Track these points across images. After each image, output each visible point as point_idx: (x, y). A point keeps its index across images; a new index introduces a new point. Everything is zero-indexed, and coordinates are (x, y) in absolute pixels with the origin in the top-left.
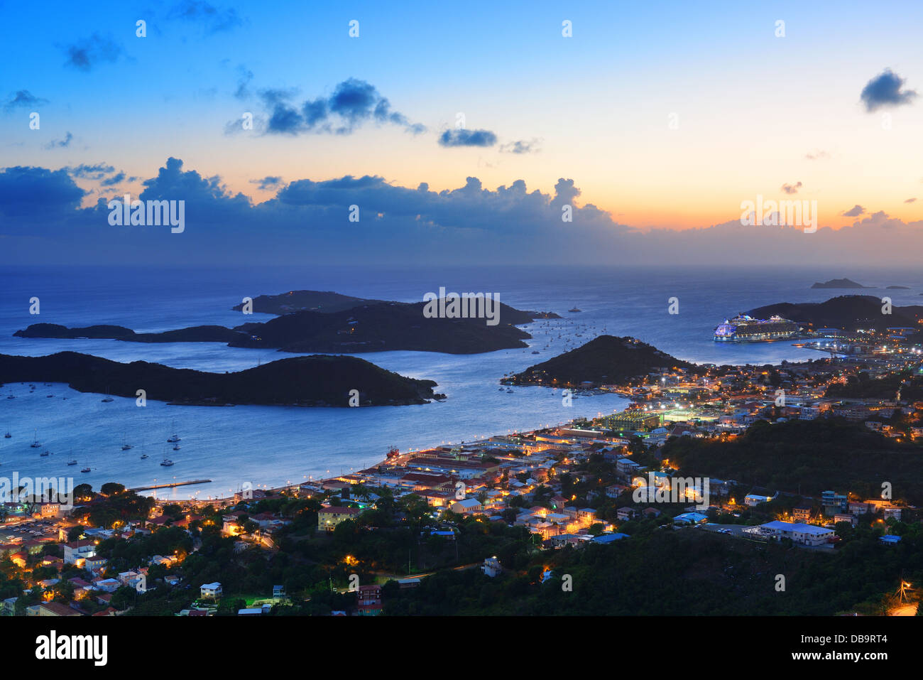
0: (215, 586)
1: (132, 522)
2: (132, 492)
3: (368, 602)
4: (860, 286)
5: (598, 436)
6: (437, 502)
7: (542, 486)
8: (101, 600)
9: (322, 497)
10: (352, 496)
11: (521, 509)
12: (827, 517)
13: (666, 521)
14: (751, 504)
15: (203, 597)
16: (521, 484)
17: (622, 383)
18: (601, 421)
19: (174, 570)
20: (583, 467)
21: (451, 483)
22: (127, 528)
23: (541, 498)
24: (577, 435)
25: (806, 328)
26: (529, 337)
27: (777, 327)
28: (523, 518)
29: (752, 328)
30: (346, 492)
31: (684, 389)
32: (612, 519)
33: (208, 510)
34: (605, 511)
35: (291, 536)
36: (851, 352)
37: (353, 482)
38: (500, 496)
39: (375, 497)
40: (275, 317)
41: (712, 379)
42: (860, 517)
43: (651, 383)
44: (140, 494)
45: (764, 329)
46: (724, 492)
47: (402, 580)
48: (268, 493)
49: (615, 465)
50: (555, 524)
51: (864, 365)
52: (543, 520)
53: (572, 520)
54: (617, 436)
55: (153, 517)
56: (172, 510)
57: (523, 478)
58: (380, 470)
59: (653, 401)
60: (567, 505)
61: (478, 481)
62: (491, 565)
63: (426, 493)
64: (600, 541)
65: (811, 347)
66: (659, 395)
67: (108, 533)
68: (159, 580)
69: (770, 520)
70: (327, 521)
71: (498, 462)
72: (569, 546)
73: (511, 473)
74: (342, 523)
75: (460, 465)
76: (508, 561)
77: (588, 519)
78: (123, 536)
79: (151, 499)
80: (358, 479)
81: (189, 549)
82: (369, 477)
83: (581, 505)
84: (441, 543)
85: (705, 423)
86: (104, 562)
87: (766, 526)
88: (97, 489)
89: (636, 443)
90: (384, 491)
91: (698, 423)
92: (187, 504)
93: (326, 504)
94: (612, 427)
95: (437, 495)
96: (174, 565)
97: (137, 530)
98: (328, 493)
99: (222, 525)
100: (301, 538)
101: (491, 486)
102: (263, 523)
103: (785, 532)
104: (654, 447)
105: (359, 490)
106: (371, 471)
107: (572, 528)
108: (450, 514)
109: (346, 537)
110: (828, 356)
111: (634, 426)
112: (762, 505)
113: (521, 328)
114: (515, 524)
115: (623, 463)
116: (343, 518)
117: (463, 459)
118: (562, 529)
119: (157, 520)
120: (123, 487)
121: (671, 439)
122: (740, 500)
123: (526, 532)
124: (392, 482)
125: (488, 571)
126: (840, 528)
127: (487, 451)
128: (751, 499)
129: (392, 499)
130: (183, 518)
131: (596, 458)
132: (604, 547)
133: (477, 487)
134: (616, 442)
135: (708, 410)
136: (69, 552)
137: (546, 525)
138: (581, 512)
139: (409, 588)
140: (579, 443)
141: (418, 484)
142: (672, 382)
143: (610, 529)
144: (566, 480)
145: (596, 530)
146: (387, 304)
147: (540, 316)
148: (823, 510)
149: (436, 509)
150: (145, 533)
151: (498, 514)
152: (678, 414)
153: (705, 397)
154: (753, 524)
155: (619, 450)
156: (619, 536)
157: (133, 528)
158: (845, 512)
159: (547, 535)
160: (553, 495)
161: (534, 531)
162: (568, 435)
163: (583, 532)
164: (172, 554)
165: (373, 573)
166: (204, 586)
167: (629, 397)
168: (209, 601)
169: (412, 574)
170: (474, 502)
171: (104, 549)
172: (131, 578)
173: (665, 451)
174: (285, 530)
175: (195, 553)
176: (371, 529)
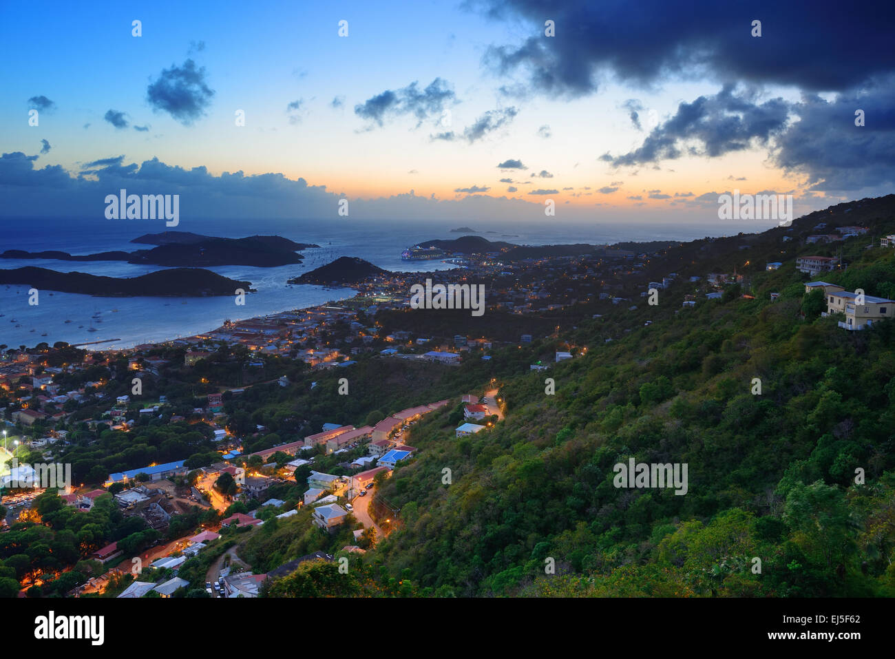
0: (125, 397)
1: (73, 362)
2: (73, 347)
3: (214, 403)
4: (473, 231)
5: (341, 311)
6: (253, 348)
7: (311, 338)
8: (57, 408)
9: (188, 346)
10: (204, 346)
11: (299, 350)
12: (457, 349)
13: (376, 353)
14: (420, 343)
15: (118, 404)
16: (299, 337)
17: (354, 282)
18: (342, 302)
19: (100, 390)
20: (333, 327)
21: (260, 337)
22: (71, 367)
23: (311, 344)
24: (329, 310)
25: (448, 253)
26: (303, 257)
27: (433, 252)
28: (300, 355)
29: (420, 253)
30: (200, 344)
31: (386, 284)
32: (348, 353)
33: (120, 354)
34: (345, 350)
35: (169, 369)
36: (468, 265)
37: (204, 338)
38: (288, 344)
39: (216, 346)
40: (156, 246)
41: (400, 279)
42: (472, 348)
43: (369, 282)
44: (78, 347)
45: (426, 253)
46: (406, 338)
47: (234, 390)
48: (155, 345)
49: (350, 326)
50: (318, 357)
51: (475, 272)
52: (312, 356)
53: (327, 355)
54: (351, 310)
55: (86, 360)
56: (98, 356)
57: (300, 333)
58: (220, 331)
59: (369, 291)
60: (325, 347)
61: (275, 336)
62: (283, 381)
63: (245, 343)
64: (343, 365)
65: (450, 262)
66: (373, 288)
67: (59, 370)
68: (91, 395)
69: (429, 351)
70: (190, 360)
71: (287, 325)
72: (326, 369)
73: (294, 331)
74: (199, 361)
75: (265, 328)
76: (292, 378)
77: (336, 354)
78: (69, 371)
79: (84, 350)
80: (208, 336)
81: (108, 377)
82: (214, 335)
83: (332, 347)
84: (254, 371)
85: (397, 302)
86: (58, 386)
87: (427, 354)
89: (361, 314)
90: (223, 343)
91: (393, 303)
92: (109, 354)
93: (189, 350)
94: (348, 304)
95: (253, 344)
96: (100, 386)
97: (77, 368)
98: (190, 345)
99: (128, 364)
100: (175, 370)
101: (283, 338)
102: (153, 362)
103: (436, 357)
104: (370, 315)
105: (208, 342)
106: (214, 332)
107: (327, 359)
108: (260, 354)
109: (200, 368)
110: (458, 267)
111: (360, 305)
112: (425, 344)
113: (298, 252)
114: (297, 358)
115: (354, 324)
116: (199, 358)
117: (267, 324)
118: (322, 360)
119: (89, 362)
120: (68, 344)
121: (379, 311)
122: (414, 341)
123: (301, 363)
124: (227, 338)
125: (282, 384)
126: (463, 354)
127: (281, 320)
128: (420, 341)
129: (227, 347)
130: (105, 360)
131: (341, 322)
132: (344, 369)
133: (275, 339)
134: (350, 314)
135: (398, 296)
136: (36, 381)
137: (312, 358)
138: (332, 350)
139: (237, 396)
140: (330, 314)
141: (242, 338)
142: (379, 281)
143: (348, 358)
144: (324, 334)
145: (340, 360)
146: (222, 239)
147: (309, 246)
148: (454, 345)
149: (252, 352)
150: (82, 369)
151: (287, 353)
152: (382, 298)
153: (397, 289)
154: (421, 354)
155: (352, 317)
156: (352, 362)
157: (74, 367)
158: (466, 345)
159: (313, 363)
160: (317, 342)
161: (306, 361)
162: (325, 310)
163: (333, 361)
164: (99, 380)
165: (217, 387)
166: (119, 398)
167: (357, 289)
168: (122, 406)
169: (240, 387)
170: (274, 347)
171: (57, 379)
172: (74, 394)
173: (376, 317)
174: (166, 366)
175: (113, 380)
176: (215, 363)
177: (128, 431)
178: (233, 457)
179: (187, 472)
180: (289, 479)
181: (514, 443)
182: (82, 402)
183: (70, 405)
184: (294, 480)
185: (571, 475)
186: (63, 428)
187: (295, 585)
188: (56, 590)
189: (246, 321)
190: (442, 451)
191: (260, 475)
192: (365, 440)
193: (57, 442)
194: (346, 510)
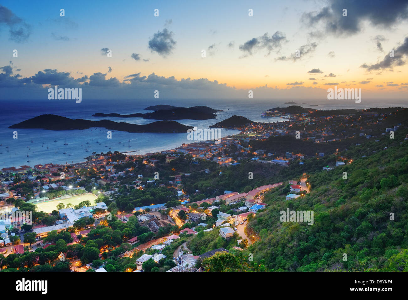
0: (141, 175)
1: (121, 160)
2: (121, 153)
3: (178, 179)
4: (295, 103)
5: (233, 140)
6: (194, 156)
7: (219, 152)
8: (115, 179)
9: (167, 154)
10: (174, 154)
11: (214, 157)
12: (287, 158)
13: (249, 160)
14: (269, 156)
15: (138, 178)
16: (214, 151)
17: (239, 127)
18: (234, 136)
19: (131, 172)
20: (229, 147)
21: (197, 151)
22: (120, 162)
23: (219, 155)
24: (228, 140)
25: (283, 114)
26: (216, 116)
27: (276, 113)
28: (215, 159)
29: (270, 114)
30: (172, 154)
31: (254, 128)
32: (236, 159)
33: (139, 157)
34: (235, 158)
35: (159, 164)
36: (293, 119)
37: (174, 151)
38: (209, 154)
39: (179, 154)
40: (155, 111)
41: (260, 126)
42: (295, 158)
43: (246, 127)
44: (123, 154)
45: (273, 114)
46: (263, 153)
47: (186, 174)
48: (154, 154)
49: (237, 147)
50: (223, 161)
51: (296, 122)
52: (220, 160)
53: (227, 160)
54: (237, 140)
55: (126, 159)
56: (131, 158)
57: (215, 150)
58: (180, 148)
59: (246, 131)
60: (225, 156)
61: (204, 151)
62: (207, 171)
63: (192, 153)
64: (234, 165)
65: (284, 118)
66: (248, 130)
67: (116, 163)
68: (128, 174)
69: (273, 159)
70: (168, 160)
71: (209, 146)
72: (226, 166)
73: (212, 149)
74: (172, 161)
75: (200, 147)
76: (211, 169)
77: (231, 159)
78: (119, 164)
79: (126, 155)
80: (175, 150)
81: (135, 167)
82: (178, 150)
83: (229, 156)
84: (194, 166)
85: (259, 136)
86: (115, 170)
87: (272, 161)
88: (113, 153)
89: (242, 141)
90: (182, 153)
91: (257, 137)
92: (135, 157)
93: (167, 156)
94: (236, 137)
95: (194, 154)
96: (132, 170)
97: (123, 162)
98: (168, 154)
99: (143, 161)
100: (162, 164)
101: (207, 152)
102: (152, 161)
103: (277, 162)
104: (246, 142)
105: (175, 153)
106: (178, 148)
107: (227, 162)
108: (197, 159)
109: (172, 164)
110: (288, 120)
111: (242, 137)
112: (272, 156)
113: (214, 114)
114: (213, 161)
115: (239, 146)
116: (172, 160)
117: (200, 145)
118: (224, 162)
119: (127, 160)
120: (119, 152)
121: (250, 140)
122: (267, 154)
123: (215, 163)
124: (183, 151)
125: (207, 172)
126: (290, 161)
127: (206, 144)
128: (269, 154)
129: (183, 155)
130: (133, 159)
131: (233, 145)
132: (234, 166)
133: (204, 152)
134: (237, 141)
135: (260, 133)
136: (107, 167)
137: (220, 161)
138: (229, 158)
139: (187, 176)
140: (228, 141)
141: (190, 151)
142: (251, 127)
143: (236, 162)
144: (225, 150)
145: (232, 162)
146: (182, 108)
147: (219, 111)
148: (286, 157)
149: (194, 157)
150: (124, 163)
151: (209, 158)
152: (252, 134)
153: (259, 130)
154: (270, 160)
155: (238, 143)
156: (238, 164)
157: (121, 162)
158: (291, 157)
159: (221, 163)
160: (222, 154)
161: (217, 162)
162: (226, 140)
163: (229, 163)
164: (131, 168)
165: (179, 172)
166: (139, 175)
167: (240, 130)
168: (140, 179)
169: (189, 173)
170: (203, 156)
171: (115, 167)
172: (121, 173)
173: (249, 143)
174: (158, 162)
175: (137, 168)
176: (178, 162)
177: (142, 190)
178: (185, 203)
179: (166, 209)
180: (209, 214)
181: (315, 204)
182: (124, 176)
183: (120, 178)
184: (211, 215)
185: (343, 221)
186: (117, 187)
187: (213, 262)
188: (113, 255)
189: (192, 144)
190: (279, 206)
191: (197, 212)
192: (243, 199)
193: (115, 193)
194: (234, 230)
